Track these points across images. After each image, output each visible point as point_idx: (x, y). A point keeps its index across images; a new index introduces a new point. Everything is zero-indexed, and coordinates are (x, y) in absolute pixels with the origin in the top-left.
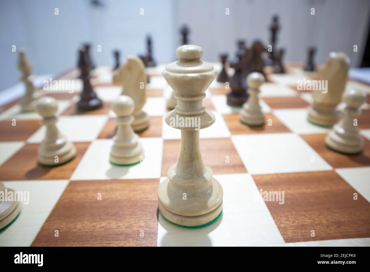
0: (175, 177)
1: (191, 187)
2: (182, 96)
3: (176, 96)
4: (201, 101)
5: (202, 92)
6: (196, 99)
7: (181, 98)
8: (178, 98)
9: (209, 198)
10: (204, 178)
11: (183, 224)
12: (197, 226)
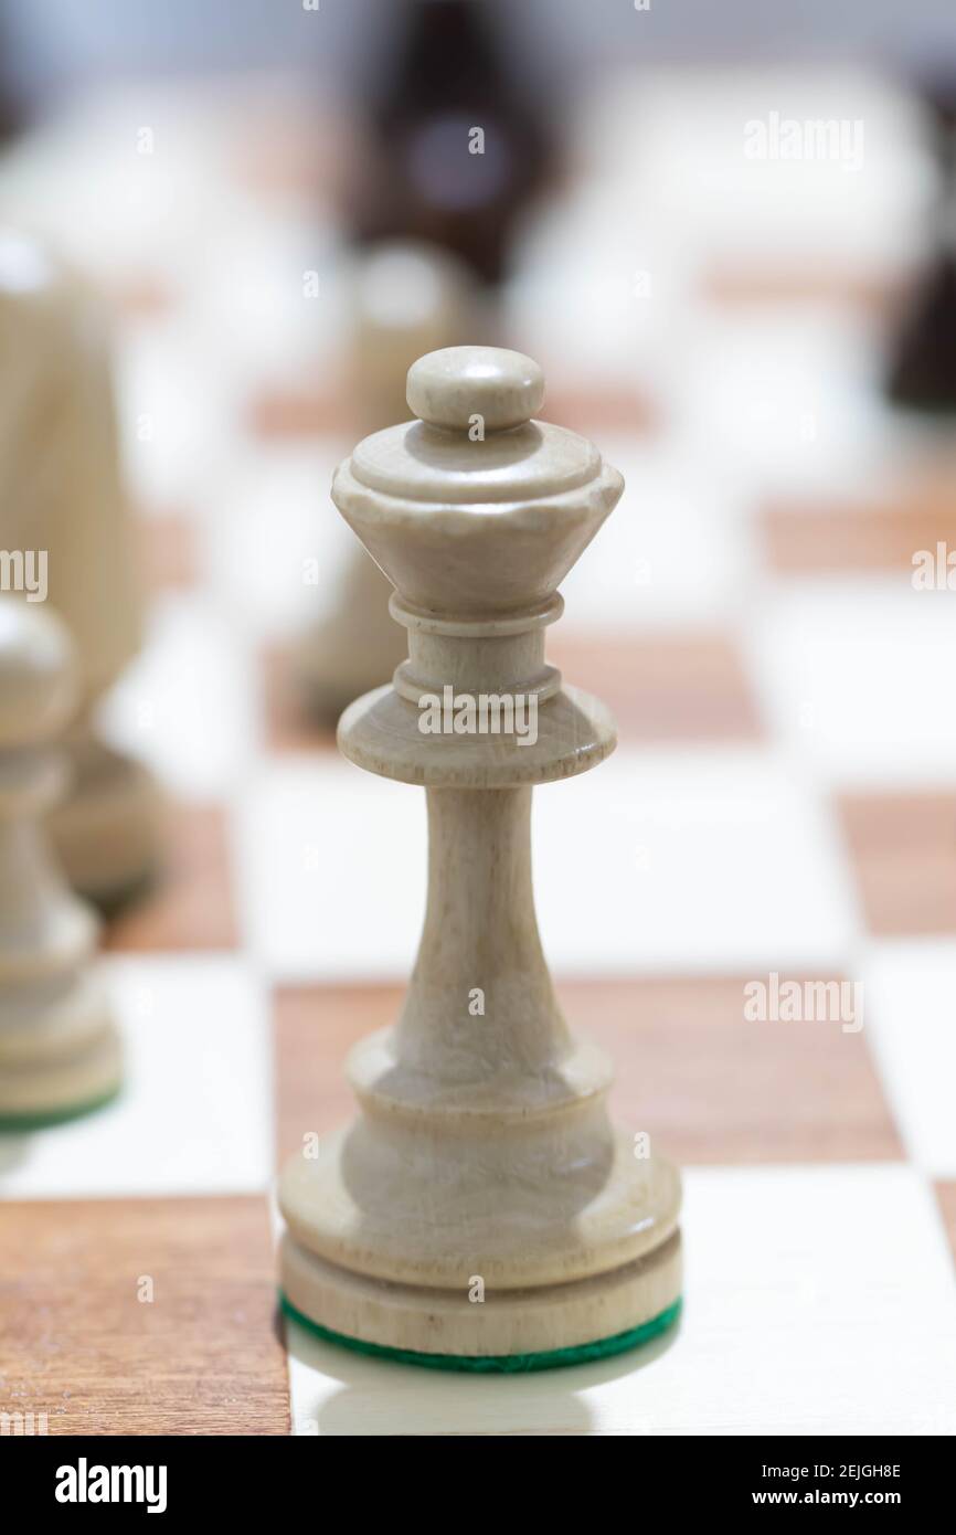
0: (387, 1082)
1: (483, 1117)
2: (436, 611)
3: (405, 609)
4: (536, 634)
5: (544, 588)
6: (505, 626)
7: (428, 623)
8: (417, 619)
9: (587, 1200)
10: (559, 1080)
11: (437, 1345)
12: (514, 1353)
